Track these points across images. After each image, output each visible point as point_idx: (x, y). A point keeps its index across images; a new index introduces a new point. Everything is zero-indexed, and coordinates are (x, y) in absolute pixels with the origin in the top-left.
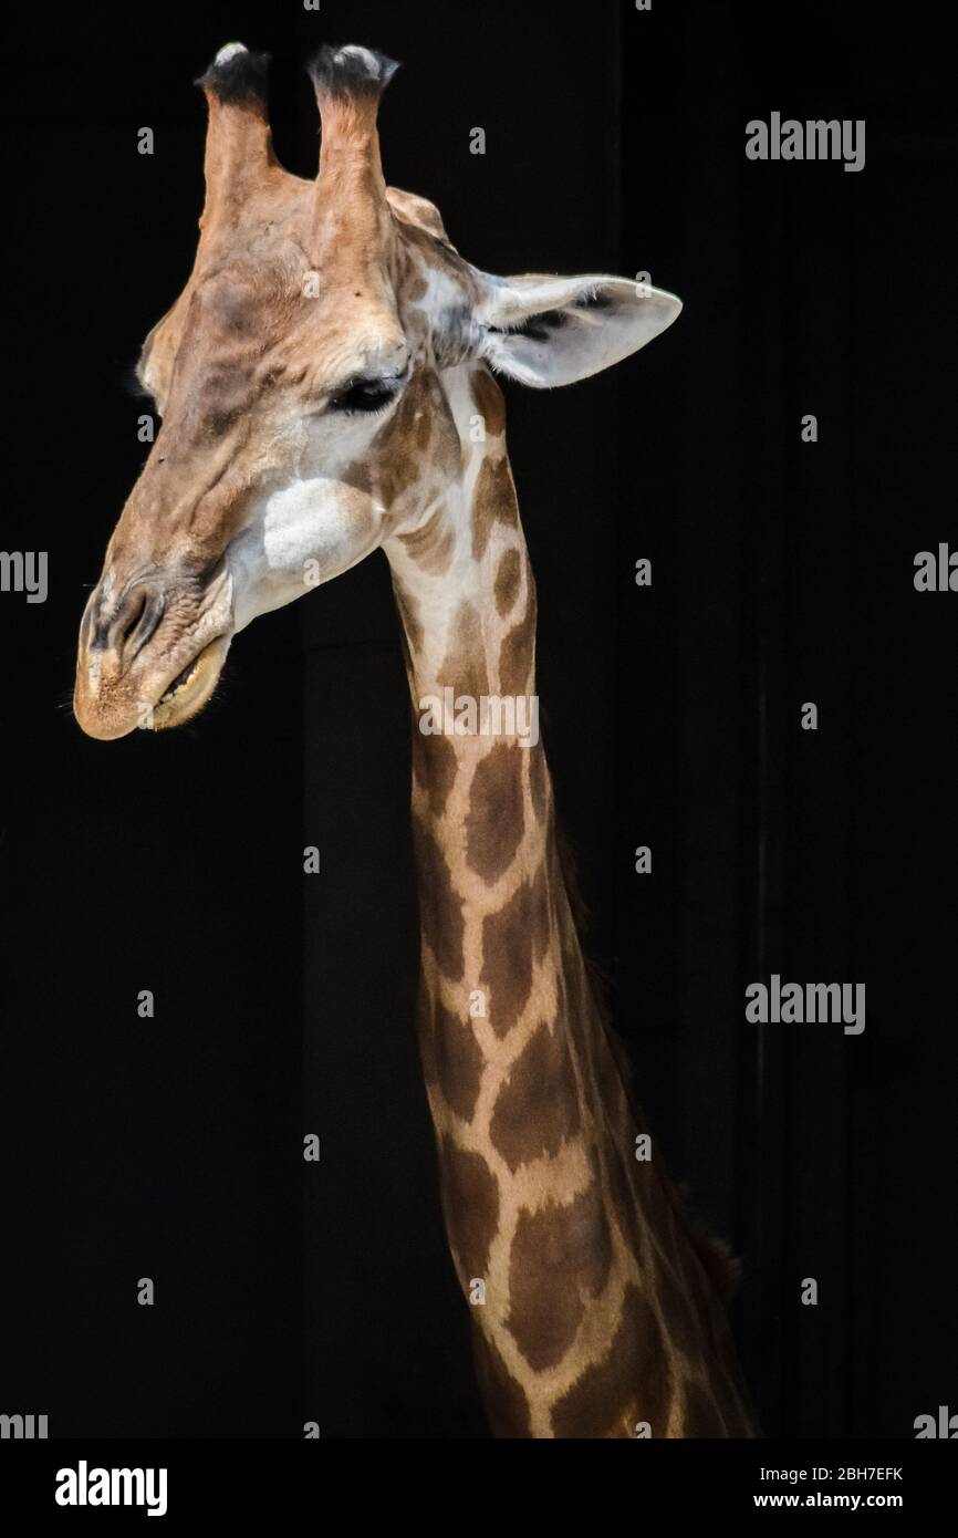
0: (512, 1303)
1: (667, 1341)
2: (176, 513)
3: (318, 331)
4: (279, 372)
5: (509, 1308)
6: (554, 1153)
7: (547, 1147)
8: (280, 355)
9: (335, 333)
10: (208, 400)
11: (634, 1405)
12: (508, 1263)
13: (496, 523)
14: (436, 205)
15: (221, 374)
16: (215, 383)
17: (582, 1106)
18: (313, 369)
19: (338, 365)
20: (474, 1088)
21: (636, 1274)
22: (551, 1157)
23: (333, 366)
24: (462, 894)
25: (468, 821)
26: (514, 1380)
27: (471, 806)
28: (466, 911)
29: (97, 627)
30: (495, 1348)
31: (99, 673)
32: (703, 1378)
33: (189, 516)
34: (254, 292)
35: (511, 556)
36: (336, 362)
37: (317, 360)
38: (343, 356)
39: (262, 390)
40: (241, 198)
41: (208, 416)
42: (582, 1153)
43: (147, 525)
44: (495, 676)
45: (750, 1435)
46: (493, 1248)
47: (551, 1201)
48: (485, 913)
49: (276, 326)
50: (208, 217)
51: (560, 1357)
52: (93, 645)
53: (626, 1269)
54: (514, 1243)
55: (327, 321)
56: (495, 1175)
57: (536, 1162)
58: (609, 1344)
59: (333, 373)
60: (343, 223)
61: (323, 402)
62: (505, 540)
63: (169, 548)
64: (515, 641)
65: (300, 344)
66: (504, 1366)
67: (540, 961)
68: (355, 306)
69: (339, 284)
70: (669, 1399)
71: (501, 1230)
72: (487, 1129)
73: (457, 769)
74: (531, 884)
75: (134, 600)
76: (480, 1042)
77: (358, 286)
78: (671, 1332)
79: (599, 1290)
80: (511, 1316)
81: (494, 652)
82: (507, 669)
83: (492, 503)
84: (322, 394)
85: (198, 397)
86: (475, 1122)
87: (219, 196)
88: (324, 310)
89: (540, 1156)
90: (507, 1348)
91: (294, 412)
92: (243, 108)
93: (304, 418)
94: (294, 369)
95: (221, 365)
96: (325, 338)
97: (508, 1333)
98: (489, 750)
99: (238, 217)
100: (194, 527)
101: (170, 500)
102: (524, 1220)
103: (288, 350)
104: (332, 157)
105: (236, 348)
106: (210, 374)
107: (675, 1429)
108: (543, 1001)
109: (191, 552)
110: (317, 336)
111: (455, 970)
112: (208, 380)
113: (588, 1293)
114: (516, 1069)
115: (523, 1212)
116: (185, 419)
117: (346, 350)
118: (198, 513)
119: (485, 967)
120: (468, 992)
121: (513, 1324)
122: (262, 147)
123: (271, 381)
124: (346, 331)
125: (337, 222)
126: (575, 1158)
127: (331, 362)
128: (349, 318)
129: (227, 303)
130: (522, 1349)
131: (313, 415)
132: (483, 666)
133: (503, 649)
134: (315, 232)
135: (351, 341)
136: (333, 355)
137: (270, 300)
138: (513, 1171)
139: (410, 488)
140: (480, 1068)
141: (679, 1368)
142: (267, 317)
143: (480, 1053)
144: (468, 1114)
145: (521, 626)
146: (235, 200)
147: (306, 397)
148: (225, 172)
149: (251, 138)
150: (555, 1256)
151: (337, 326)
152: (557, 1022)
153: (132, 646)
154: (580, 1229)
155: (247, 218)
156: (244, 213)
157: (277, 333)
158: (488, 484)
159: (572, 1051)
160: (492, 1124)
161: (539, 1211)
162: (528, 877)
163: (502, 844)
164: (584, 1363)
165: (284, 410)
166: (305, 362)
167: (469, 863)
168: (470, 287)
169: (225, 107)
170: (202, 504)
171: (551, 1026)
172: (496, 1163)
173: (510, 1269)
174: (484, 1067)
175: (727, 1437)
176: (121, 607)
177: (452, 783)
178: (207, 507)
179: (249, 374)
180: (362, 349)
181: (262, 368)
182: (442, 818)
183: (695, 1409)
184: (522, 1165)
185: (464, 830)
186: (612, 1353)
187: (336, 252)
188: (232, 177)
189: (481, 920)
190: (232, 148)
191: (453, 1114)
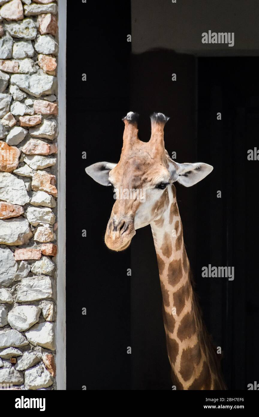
0: (181, 368)
1: (211, 371)
2: (128, 205)
3: (154, 171)
4: (146, 179)
5: (180, 369)
6: (190, 337)
7: (188, 336)
8: (146, 175)
9: (157, 172)
10: (133, 183)
11: (204, 386)
12: (180, 360)
13: (174, 216)
14: (167, 151)
15: (135, 178)
16: (134, 180)
17: (196, 326)
18: (153, 179)
19: (158, 179)
20: (174, 327)
21: (205, 359)
22: (189, 338)
23: (157, 179)
24: (168, 290)
25: (168, 275)
26: (180, 383)
27: (169, 272)
28: (169, 293)
29: (114, 227)
30: (177, 376)
31: (115, 235)
32: (217, 378)
33: (131, 206)
34: (141, 162)
35: (177, 222)
36: (158, 178)
37: (154, 177)
38: (159, 177)
39: (143, 182)
40: (132, 144)
41: (133, 186)
42: (196, 336)
43: (123, 207)
44: (174, 247)
45: (225, 389)
46: (177, 358)
47: (189, 347)
48: (173, 293)
49: (145, 169)
50: (125, 147)
51: (190, 378)
52: (113, 230)
53: (204, 358)
54: (182, 356)
55: (155, 169)
56: (178, 343)
57: (186, 340)
58: (200, 374)
59: (157, 180)
60: (157, 149)
61: (155, 186)
62: (176, 219)
63: (128, 212)
64: (179, 239)
65: (150, 173)
66: (179, 380)
67: (187, 300)
68: (161, 167)
69: (157, 162)
70: (211, 384)
71: (179, 354)
72: (176, 334)
73: (165, 265)
74: (185, 286)
75: (122, 222)
76: (174, 318)
77: (161, 163)
78: (212, 370)
79: (198, 364)
80: (180, 370)
81: (173, 242)
82: (177, 245)
83: (174, 212)
84: (154, 185)
85: (131, 182)
86: (174, 333)
87: (127, 143)
88: (155, 167)
89: (187, 338)
90: (179, 376)
91: (148, 188)
92: (133, 125)
93: (150, 189)
94: (149, 179)
95: (135, 176)
96: (155, 173)
97: (180, 374)
98: (172, 261)
99: (132, 148)
100: (132, 209)
101: (127, 202)
102: (184, 352)
103: (148, 175)
104: (155, 136)
105: (139, 173)
106: (133, 178)
107: (212, 388)
108: (188, 307)
109: (132, 214)
110: (153, 172)
111: (168, 305)
112: (133, 179)
113: (195, 365)
114: (182, 322)
115: (184, 350)
116: (128, 187)
117: (160, 176)
118: (133, 206)
119: (174, 303)
120: (171, 309)
121: (181, 372)
122: (136, 134)
123: (145, 181)
124: (159, 172)
125: (156, 149)
126: (194, 338)
127: (157, 178)
128: (160, 169)
129: (136, 164)
130: (182, 377)
131: (152, 189)
132: (171, 245)
133: (176, 241)
134: (151, 151)
135: (161, 174)
136: (157, 177)
137: (144, 164)
138: (182, 342)
139: (162, 208)
140: (175, 323)
141: (213, 377)
142: (143, 168)
143: (174, 320)
144: (172, 332)
145: (179, 236)
146: (131, 144)
147: (151, 185)
148: (129, 138)
149: (134, 132)
150: (189, 357)
151: (158, 170)
152: (191, 312)
153: (122, 232)
154: (194, 352)
155: (134, 148)
156: (133, 147)
157: (146, 171)
158: (173, 208)
159: (195, 316)
160: (177, 333)
161: (187, 349)
162: (184, 284)
163: (176, 279)
164: (194, 378)
165: (147, 187)
166: (151, 177)
167: (169, 283)
168: (176, 166)
169: (130, 124)
170: (133, 204)
171: (190, 313)
172: (178, 341)
173: (181, 361)
174: (175, 322)
175: (222, 389)
176: (120, 223)
177: (164, 268)
178: (135, 205)
179: (141, 179)
180: (163, 176)
181: (143, 178)
182: (162, 275)
183: (216, 385)
184: (183, 340)
185: (167, 277)
186: (200, 376)
187: (156, 155)
188: (131, 139)
189: (173, 294)
190: (131, 133)
191: (169, 332)
